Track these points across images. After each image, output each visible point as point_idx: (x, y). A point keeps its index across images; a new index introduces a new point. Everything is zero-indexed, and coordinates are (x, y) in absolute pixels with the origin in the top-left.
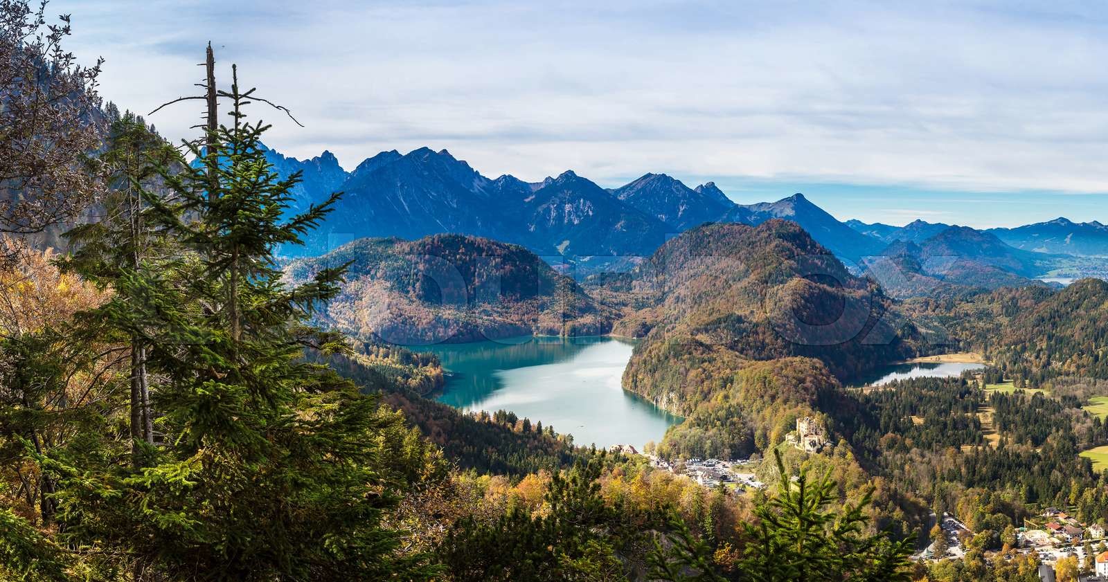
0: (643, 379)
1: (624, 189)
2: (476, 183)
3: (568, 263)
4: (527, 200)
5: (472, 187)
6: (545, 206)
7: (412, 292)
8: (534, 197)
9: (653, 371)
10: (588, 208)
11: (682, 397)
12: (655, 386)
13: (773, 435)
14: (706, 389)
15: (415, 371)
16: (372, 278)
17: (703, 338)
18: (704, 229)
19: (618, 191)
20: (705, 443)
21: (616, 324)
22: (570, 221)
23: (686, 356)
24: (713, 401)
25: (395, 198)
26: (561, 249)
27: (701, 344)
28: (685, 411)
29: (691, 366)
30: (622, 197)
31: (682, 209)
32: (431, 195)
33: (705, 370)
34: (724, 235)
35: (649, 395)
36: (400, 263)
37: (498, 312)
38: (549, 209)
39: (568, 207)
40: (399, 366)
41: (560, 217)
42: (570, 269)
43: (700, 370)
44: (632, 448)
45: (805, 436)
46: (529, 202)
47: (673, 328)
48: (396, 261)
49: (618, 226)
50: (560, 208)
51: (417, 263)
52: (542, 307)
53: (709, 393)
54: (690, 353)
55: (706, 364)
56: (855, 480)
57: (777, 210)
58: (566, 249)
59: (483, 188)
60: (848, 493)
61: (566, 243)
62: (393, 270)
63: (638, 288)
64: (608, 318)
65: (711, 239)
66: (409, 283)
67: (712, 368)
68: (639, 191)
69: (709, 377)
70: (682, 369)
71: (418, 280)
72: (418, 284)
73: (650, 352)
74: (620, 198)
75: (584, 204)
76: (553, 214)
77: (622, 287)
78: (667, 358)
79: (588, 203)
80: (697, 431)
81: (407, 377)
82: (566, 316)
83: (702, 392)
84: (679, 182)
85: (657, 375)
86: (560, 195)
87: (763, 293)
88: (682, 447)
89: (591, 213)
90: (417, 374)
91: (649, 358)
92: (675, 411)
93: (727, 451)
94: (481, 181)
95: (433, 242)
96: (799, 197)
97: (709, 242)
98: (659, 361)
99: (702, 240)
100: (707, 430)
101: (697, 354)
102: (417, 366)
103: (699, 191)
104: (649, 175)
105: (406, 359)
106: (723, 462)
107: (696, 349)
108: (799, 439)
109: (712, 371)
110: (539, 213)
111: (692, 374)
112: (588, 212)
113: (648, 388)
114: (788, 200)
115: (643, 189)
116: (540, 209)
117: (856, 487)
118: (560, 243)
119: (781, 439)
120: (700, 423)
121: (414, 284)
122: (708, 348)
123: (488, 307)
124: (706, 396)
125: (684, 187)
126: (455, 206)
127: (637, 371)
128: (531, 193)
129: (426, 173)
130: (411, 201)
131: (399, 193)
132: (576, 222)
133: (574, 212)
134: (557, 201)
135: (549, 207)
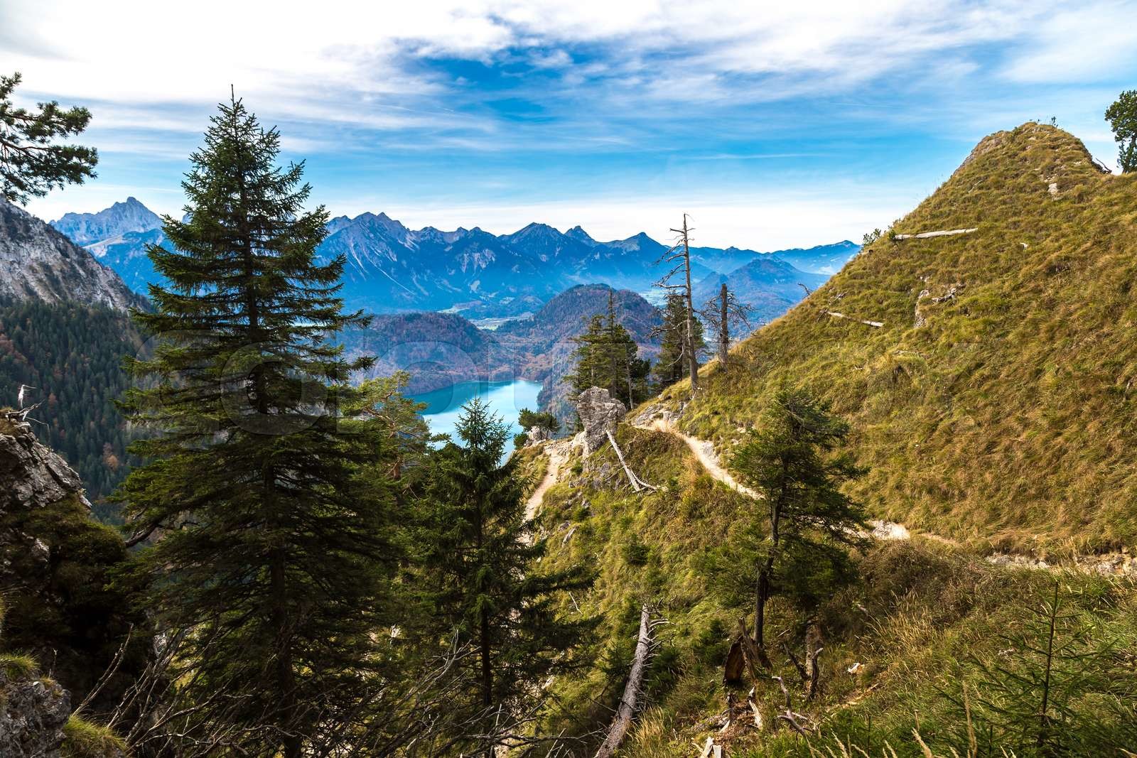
1: (515, 235)
2: (408, 237)
3: (480, 299)
4: (446, 251)
5: (405, 240)
6: (460, 255)
10: (491, 255)
19: (511, 237)
22: (479, 265)
25: (351, 255)
26: (473, 286)
31: (558, 250)
32: (378, 252)
38: (462, 258)
41: (471, 264)
42: (482, 303)
46: (449, 252)
50: (471, 256)
57: (627, 246)
58: (477, 288)
59: (413, 240)
61: (477, 283)
63: (534, 334)
68: (526, 238)
75: (488, 251)
76: (466, 261)
84: (555, 229)
86: (471, 246)
89: (494, 259)
94: (411, 235)
96: (643, 234)
103: (570, 235)
104: (533, 224)
110: (456, 260)
112: (491, 258)
114: (634, 237)
115: (529, 235)
116: (457, 257)
118: (472, 282)
125: (559, 233)
126: (396, 260)
129: (372, 235)
130: (363, 259)
131: (353, 252)
132: (484, 266)
133: (482, 259)
134: (469, 250)
135: (463, 256)
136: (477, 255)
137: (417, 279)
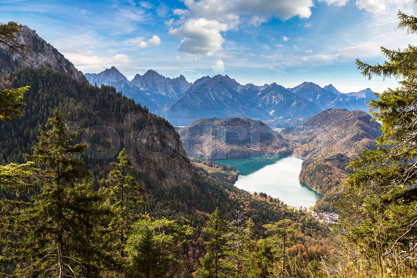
0: (307, 178)
1: (295, 88)
2: (239, 87)
3: (274, 119)
5: (237, 89)
6: (265, 97)
8: (260, 93)
9: (311, 175)
11: (321, 187)
12: (311, 181)
14: (330, 185)
15: (229, 173)
17: (328, 163)
18: (328, 111)
19: (293, 89)
20: (330, 207)
21: (295, 151)
22: (275, 102)
23: (322, 171)
24: (332, 191)
25: (209, 95)
26: (271, 113)
27: (328, 166)
28: (322, 192)
29: (324, 175)
30: (294, 92)
31: (318, 96)
32: (222, 93)
33: (329, 178)
34: (336, 115)
35: (309, 184)
38: (266, 98)
40: (223, 172)
41: (271, 101)
42: (275, 122)
43: (327, 178)
44: (305, 208)
46: (259, 95)
47: (317, 156)
49: (293, 104)
50: (271, 97)
54: (324, 170)
55: (330, 175)
57: (359, 95)
58: (273, 113)
59: (241, 90)
61: (273, 111)
67: (332, 178)
68: (301, 89)
69: (331, 181)
70: (321, 177)
73: (309, 168)
74: (293, 92)
75: (280, 96)
76: (268, 100)
78: (315, 171)
79: (282, 95)
80: (327, 203)
81: (227, 176)
83: (328, 186)
84: (318, 85)
85: (312, 177)
86: (271, 92)
88: (322, 208)
89: (283, 99)
90: (230, 175)
91: (309, 171)
92: (318, 191)
94: (240, 87)
96: (368, 89)
97: (330, 118)
98: (312, 172)
100: (330, 202)
101: (326, 170)
102: (229, 171)
103: (326, 89)
104: (305, 82)
105: (225, 169)
106: (336, 214)
107: (326, 168)
109: (332, 179)
110: (262, 99)
111: (325, 179)
112: (281, 99)
113: (309, 181)
114: (364, 91)
115: (303, 88)
116: (263, 98)
118: (271, 111)
120: (327, 200)
122: (330, 168)
124: (330, 188)
125: (319, 87)
126: (231, 98)
127: (305, 175)
128: (259, 91)
129: (220, 85)
130: (215, 96)
131: (210, 93)
132: (277, 103)
133: (276, 99)
134: (270, 95)
135: (266, 97)
136: (274, 97)
137: (242, 108)
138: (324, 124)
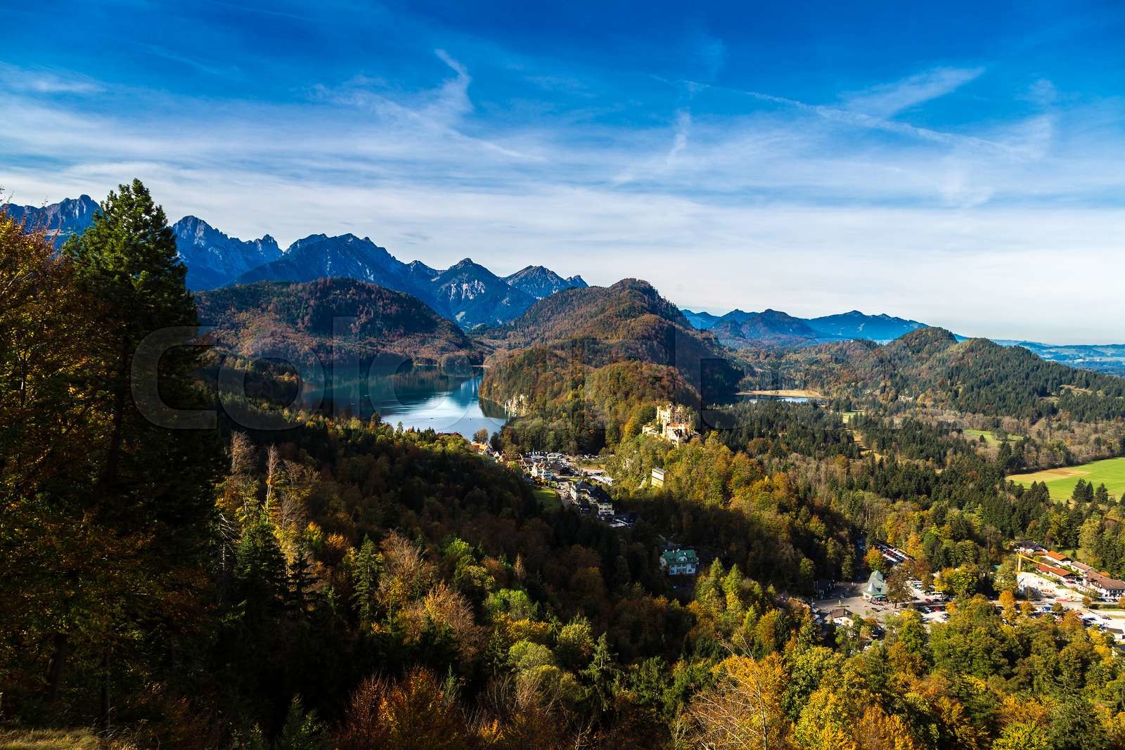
1: (510, 277)
2: (393, 266)
4: (433, 280)
5: (388, 267)
6: (447, 285)
7: (300, 324)
8: (438, 279)
10: (480, 286)
11: (531, 398)
13: (627, 428)
16: (263, 310)
19: (507, 279)
20: (548, 435)
21: (488, 357)
22: (467, 297)
24: (562, 399)
26: (457, 316)
28: (533, 411)
30: (508, 283)
34: (585, 295)
35: (501, 401)
36: (292, 298)
37: (382, 344)
39: (465, 286)
41: (459, 294)
45: (668, 425)
46: (435, 281)
48: (288, 297)
49: (504, 301)
50: (459, 286)
51: (309, 299)
52: (423, 343)
53: (560, 393)
56: (746, 474)
58: (462, 318)
59: (398, 269)
60: (736, 491)
61: (463, 313)
62: (284, 305)
63: (512, 337)
64: (481, 353)
65: (574, 298)
66: (298, 317)
68: (522, 279)
71: (307, 314)
72: (306, 318)
75: (478, 283)
76: (453, 291)
77: (499, 336)
79: (481, 283)
82: (443, 350)
86: (459, 277)
87: (617, 324)
88: (521, 438)
89: (483, 291)
93: (573, 444)
94: (396, 264)
95: (325, 282)
99: (567, 300)
100: (551, 421)
103: (569, 281)
104: (531, 267)
106: (568, 456)
108: (660, 429)
110: (441, 289)
112: (480, 290)
113: (502, 394)
115: (526, 277)
116: (443, 287)
117: (748, 482)
118: (458, 313)
119: (637, 431)
120: (544, 414)
121: (304, 317)
123: (373, 340)
124: (556, 395)
125: (558, 277)
128: (437, 275)
132: (471, 298)
133: (470, 290)
134: (457, 281)
135: (450, 286)
138: (560, 313)
